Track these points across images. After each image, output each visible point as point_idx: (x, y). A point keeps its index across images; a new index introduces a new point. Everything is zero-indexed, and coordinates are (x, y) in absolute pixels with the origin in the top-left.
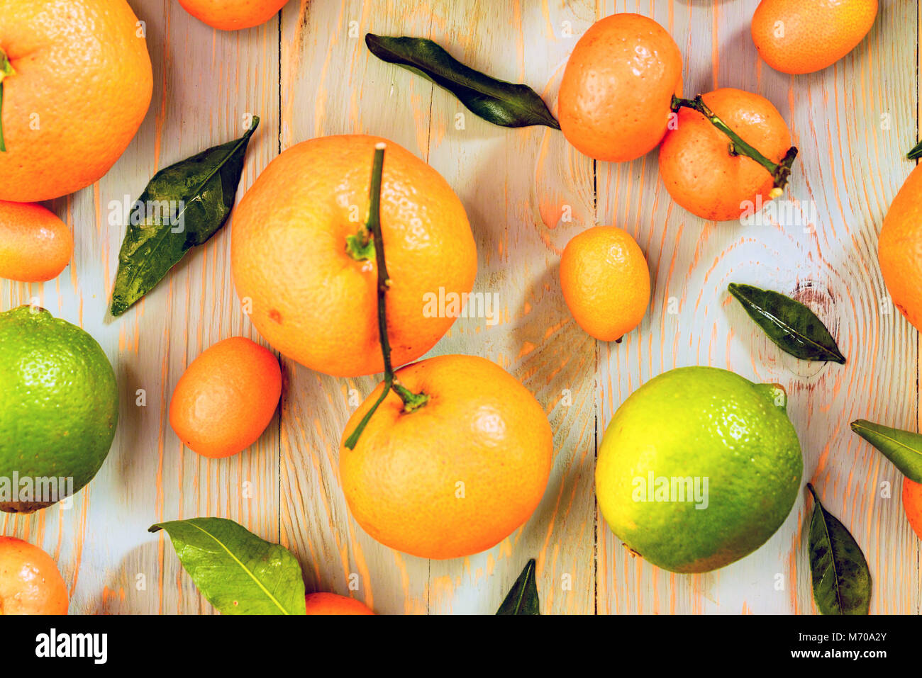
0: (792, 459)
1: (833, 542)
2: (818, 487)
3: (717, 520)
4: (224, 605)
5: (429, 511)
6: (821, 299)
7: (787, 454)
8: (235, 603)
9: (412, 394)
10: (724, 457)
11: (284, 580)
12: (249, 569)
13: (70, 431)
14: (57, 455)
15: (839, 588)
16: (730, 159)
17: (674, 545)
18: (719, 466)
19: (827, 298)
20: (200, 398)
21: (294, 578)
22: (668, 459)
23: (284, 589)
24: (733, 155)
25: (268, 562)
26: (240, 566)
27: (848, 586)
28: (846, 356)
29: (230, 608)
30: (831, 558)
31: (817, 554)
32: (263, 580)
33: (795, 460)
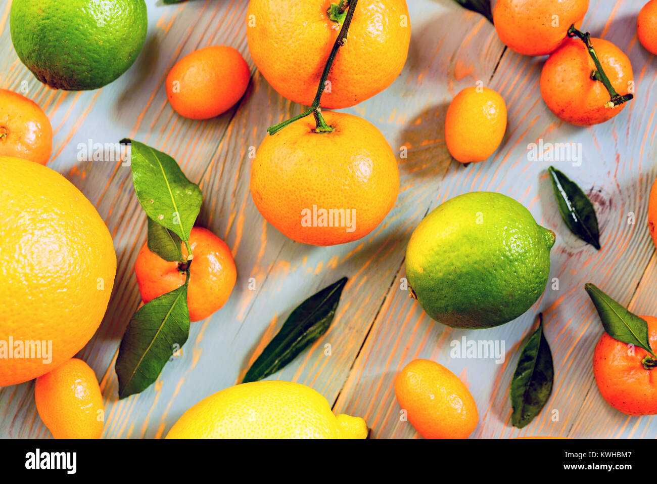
0: (541, 278)
1: (539, 357)
2: (546, 318)
3: (476, 290)
4: (144, 199)
5: (300, 196)
6: (602, 203)
7: (539, 273)
8: (152, 201)
9: (324, 122)
10: (499, 251)
11: (188, 203)
12: (171, 187)
13: (103, 42)
14: (89, 53)
15: (529, 388)
16: (589, 80)
17: (442, 294)
18: (494, 255)
19: (607, 204)
20: (191, 69)
21: (195, 205)
22: (465, 236)
23: (186, 208)
24: (592, 78)
25: (184, 189)
26: (166, 183)
27: (535, 390)
28: (602, 245)
29: (147, 203)
30: (533, 366)
31: (525, 358)
32: (176, 197)
33: (542, 280)
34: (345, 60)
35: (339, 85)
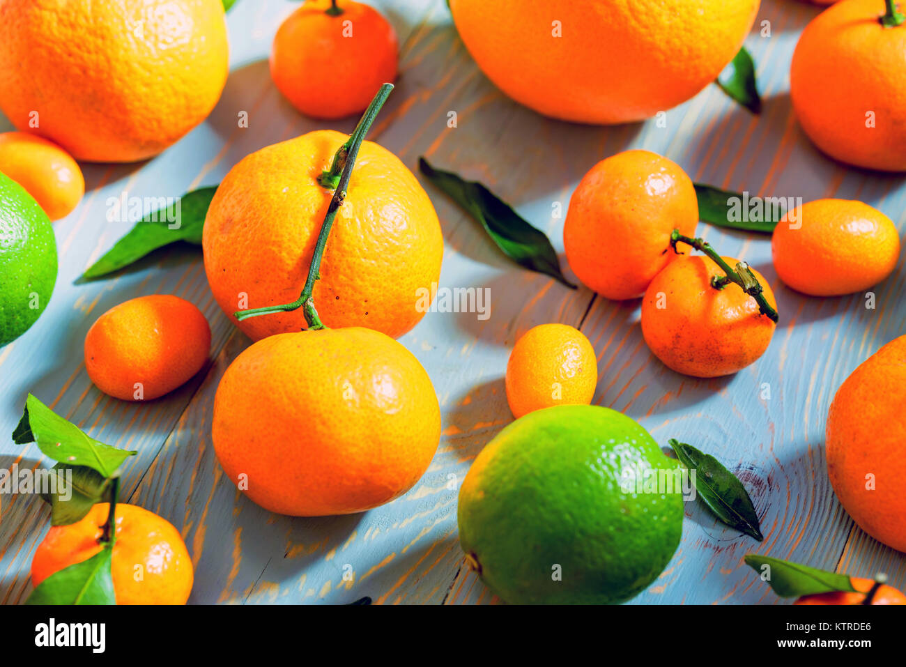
4: (47, 443)
6: (757, 483)
16: (710, 288)
19: (765, 484)
24: (714, 285)
28: (765, 536)
29: (51, 447)
34: (346, 234)
35: (341, 277)
